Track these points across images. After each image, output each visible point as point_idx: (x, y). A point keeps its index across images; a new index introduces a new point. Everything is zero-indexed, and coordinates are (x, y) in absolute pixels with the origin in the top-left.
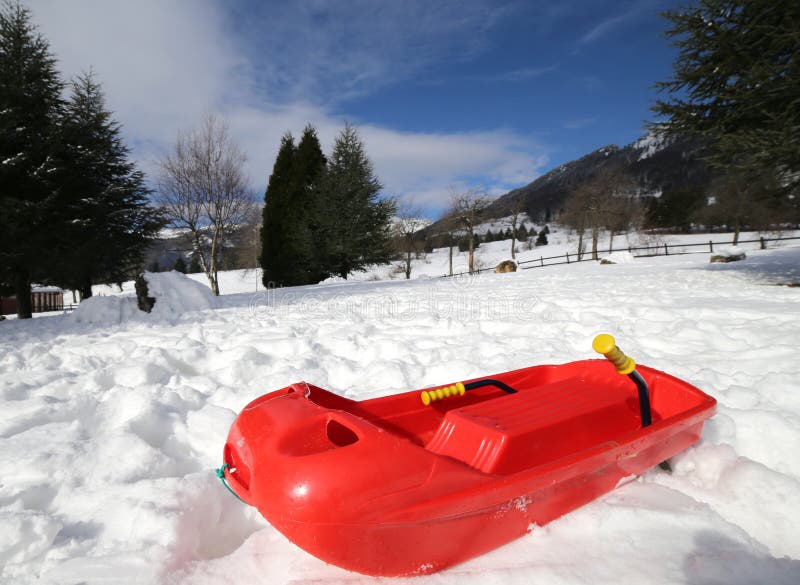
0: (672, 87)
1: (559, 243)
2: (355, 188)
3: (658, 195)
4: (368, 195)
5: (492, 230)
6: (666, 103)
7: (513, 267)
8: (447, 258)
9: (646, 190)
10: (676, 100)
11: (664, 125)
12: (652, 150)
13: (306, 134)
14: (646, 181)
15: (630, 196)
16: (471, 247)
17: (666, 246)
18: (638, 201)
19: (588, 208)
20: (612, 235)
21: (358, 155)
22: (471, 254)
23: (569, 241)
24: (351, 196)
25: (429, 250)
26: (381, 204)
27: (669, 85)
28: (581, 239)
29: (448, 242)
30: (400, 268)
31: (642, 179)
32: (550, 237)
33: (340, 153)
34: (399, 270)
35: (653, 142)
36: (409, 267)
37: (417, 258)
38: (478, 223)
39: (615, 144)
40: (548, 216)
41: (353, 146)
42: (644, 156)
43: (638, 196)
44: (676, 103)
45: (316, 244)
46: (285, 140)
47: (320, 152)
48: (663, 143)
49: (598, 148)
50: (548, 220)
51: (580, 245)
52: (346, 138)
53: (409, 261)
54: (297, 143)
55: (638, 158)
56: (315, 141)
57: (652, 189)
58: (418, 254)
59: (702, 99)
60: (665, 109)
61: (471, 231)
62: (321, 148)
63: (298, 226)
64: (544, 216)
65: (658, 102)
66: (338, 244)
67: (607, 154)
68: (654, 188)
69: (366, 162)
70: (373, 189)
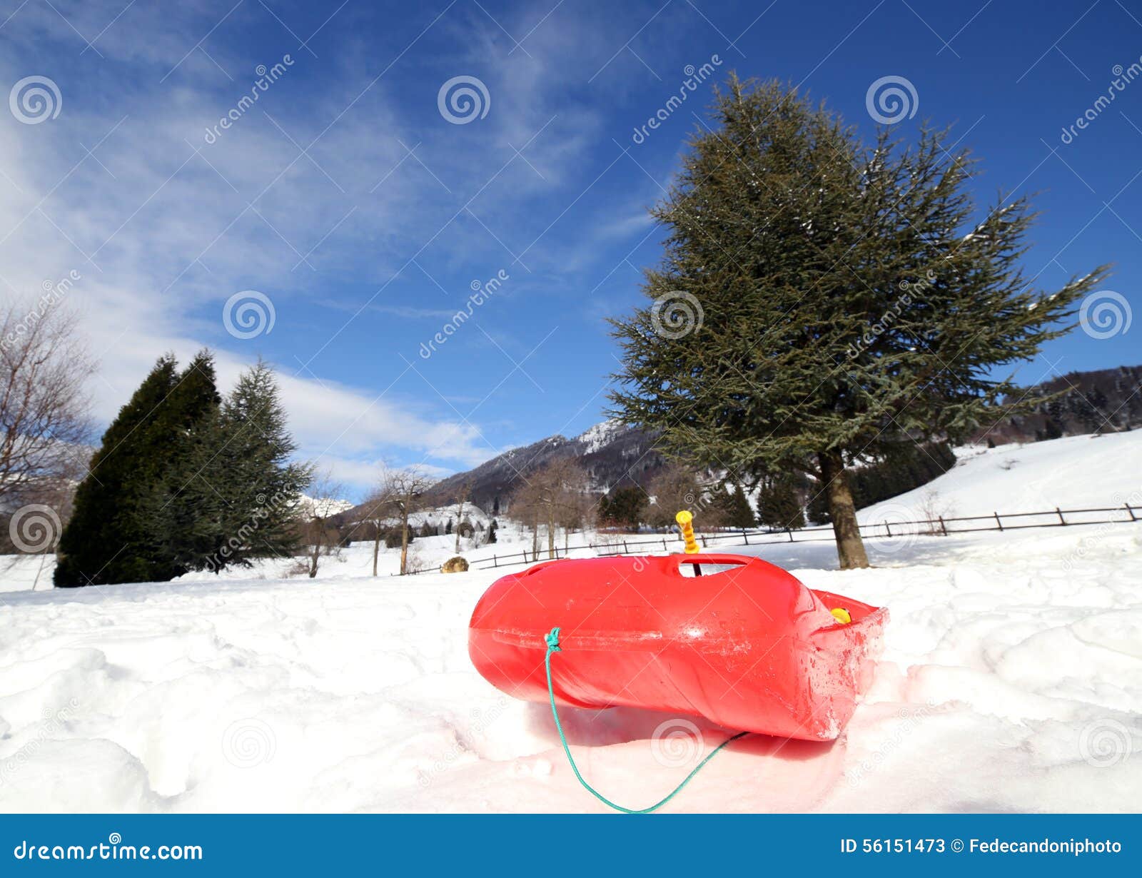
0: (624, 379)
1: (509, 541)
2: (256, 443)
3: (606, 491)
4: (273, 456)
5: (430, 521)
6: (620, 393)
7: (465, 566)
8: (371, 556)
9: (594, 486)
10: (627, 392)
11: (620, 414)
12: (596, 446)
13: (198, 361)
14: (593, 476)
15: (580, 491)
16: (405, 541)
17: (625, 544)
18: (588, 497)
19: (541, 500)
20: (567, 533)
21: (268, 401)
22: (405, 549)
23: (522, 539)
24: (248, 454)
25: (346, 544)
26: (291, 469)
27: (620, 377)
28: (535, 537)
29: (374, 534)
30: (301, 566)
31: (590, 473)
32: (499, 534)
33: (243, 394)
34: (300, 569)
35: (596, 438)
36: (315, 566)
37: (328, 554)
38: (415, 510)
39: (564, 435)
40: (496, 508)
41: (263, 389)
42: (589, 451)
43: (587, 491)
44: (628, 395)
45: (178, 518)
46: (162, 361)
47: (214, 388)
48: (605, 440)
49: (546, 438)
50: (496, 513)
51: (535, 543)
52: (256, 377)
53: (316, 556)
54: (180, 369)
55: (584, 452)
56: (210, 372)
57: (600, 485)
58: (329, 548)
59: (648, 395)
60: (620, 399)
61: (406, 520)
62: (216, 383)
63: (151, 487)
64: (492, 508)
65: (613, 391)
66: (215, 521)
67: (555, 444)
68: (601, 483)
69: (277, 413)
70: (281, 449)
